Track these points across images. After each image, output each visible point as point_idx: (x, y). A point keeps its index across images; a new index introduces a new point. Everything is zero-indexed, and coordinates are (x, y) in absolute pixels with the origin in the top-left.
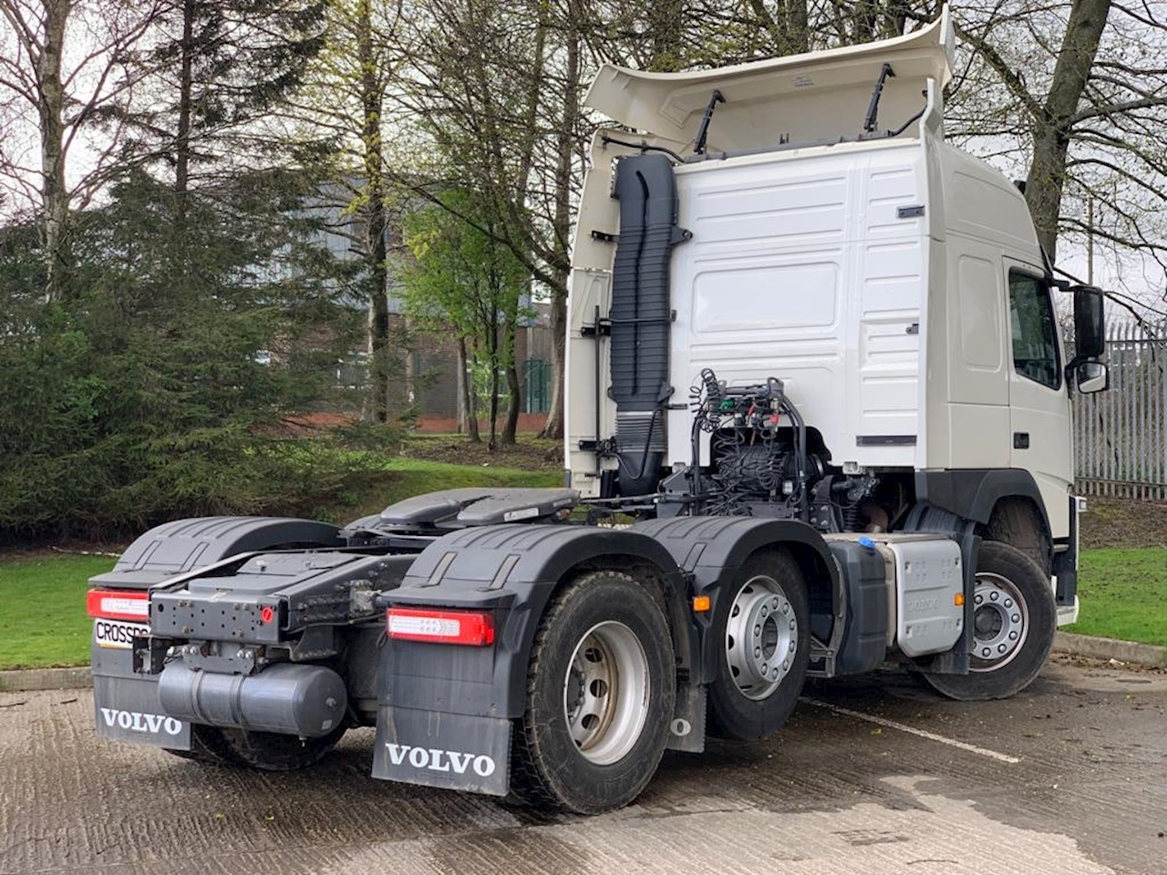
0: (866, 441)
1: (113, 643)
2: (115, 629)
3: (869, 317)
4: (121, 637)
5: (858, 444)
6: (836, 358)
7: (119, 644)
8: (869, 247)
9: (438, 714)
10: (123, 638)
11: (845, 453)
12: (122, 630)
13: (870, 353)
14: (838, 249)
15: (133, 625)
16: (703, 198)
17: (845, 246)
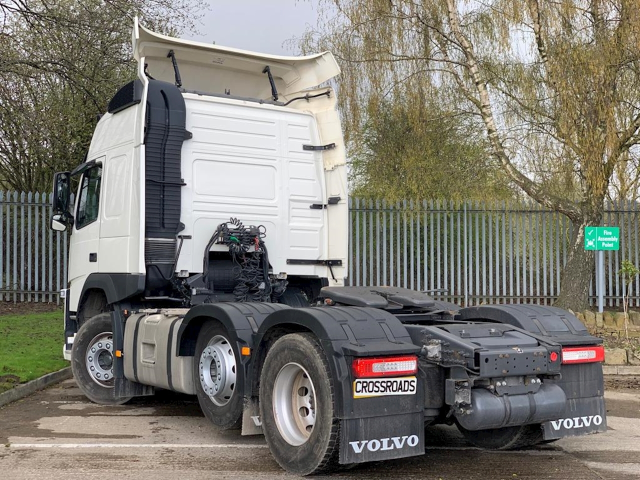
0: (291, 262)
1: (368, 394)
2: (371, 384)
3: (292, 198)
4: (376, 389)
5: (288, 263)
6: (276, 217)
7: (374, 394)
8: (291, 161)
9: (574, 400)
10: (377, 389)
11: (280, 267)
12: (377, 384)
13: (293, 216)
14: (275, 160)
15: (386, 380)
16: (194, 115)
17: (278, 159)
